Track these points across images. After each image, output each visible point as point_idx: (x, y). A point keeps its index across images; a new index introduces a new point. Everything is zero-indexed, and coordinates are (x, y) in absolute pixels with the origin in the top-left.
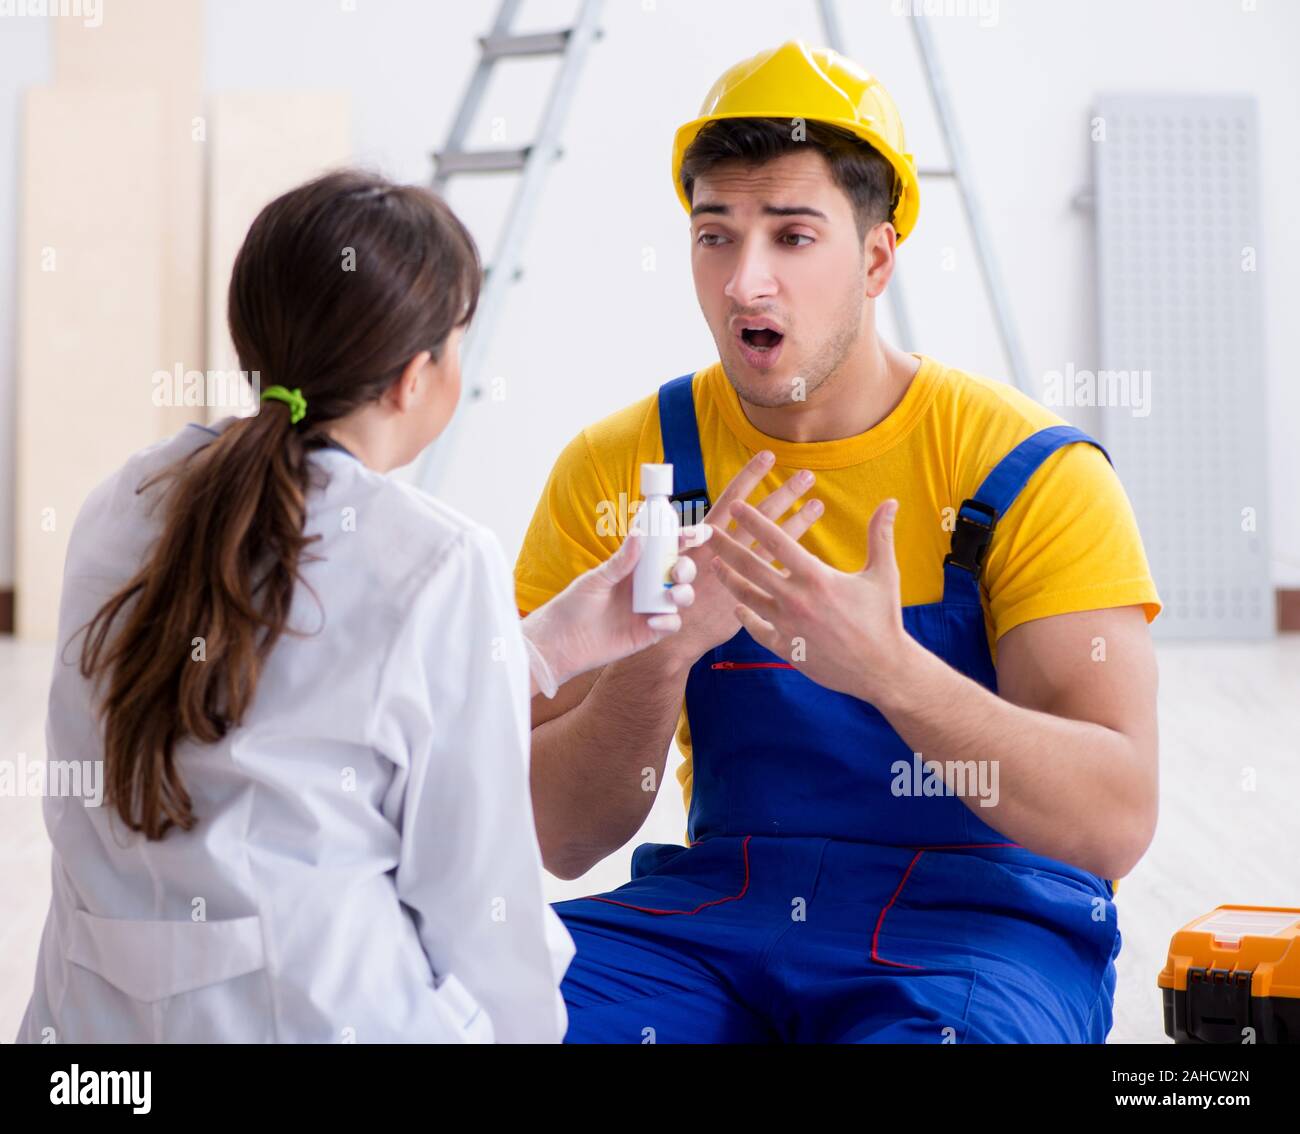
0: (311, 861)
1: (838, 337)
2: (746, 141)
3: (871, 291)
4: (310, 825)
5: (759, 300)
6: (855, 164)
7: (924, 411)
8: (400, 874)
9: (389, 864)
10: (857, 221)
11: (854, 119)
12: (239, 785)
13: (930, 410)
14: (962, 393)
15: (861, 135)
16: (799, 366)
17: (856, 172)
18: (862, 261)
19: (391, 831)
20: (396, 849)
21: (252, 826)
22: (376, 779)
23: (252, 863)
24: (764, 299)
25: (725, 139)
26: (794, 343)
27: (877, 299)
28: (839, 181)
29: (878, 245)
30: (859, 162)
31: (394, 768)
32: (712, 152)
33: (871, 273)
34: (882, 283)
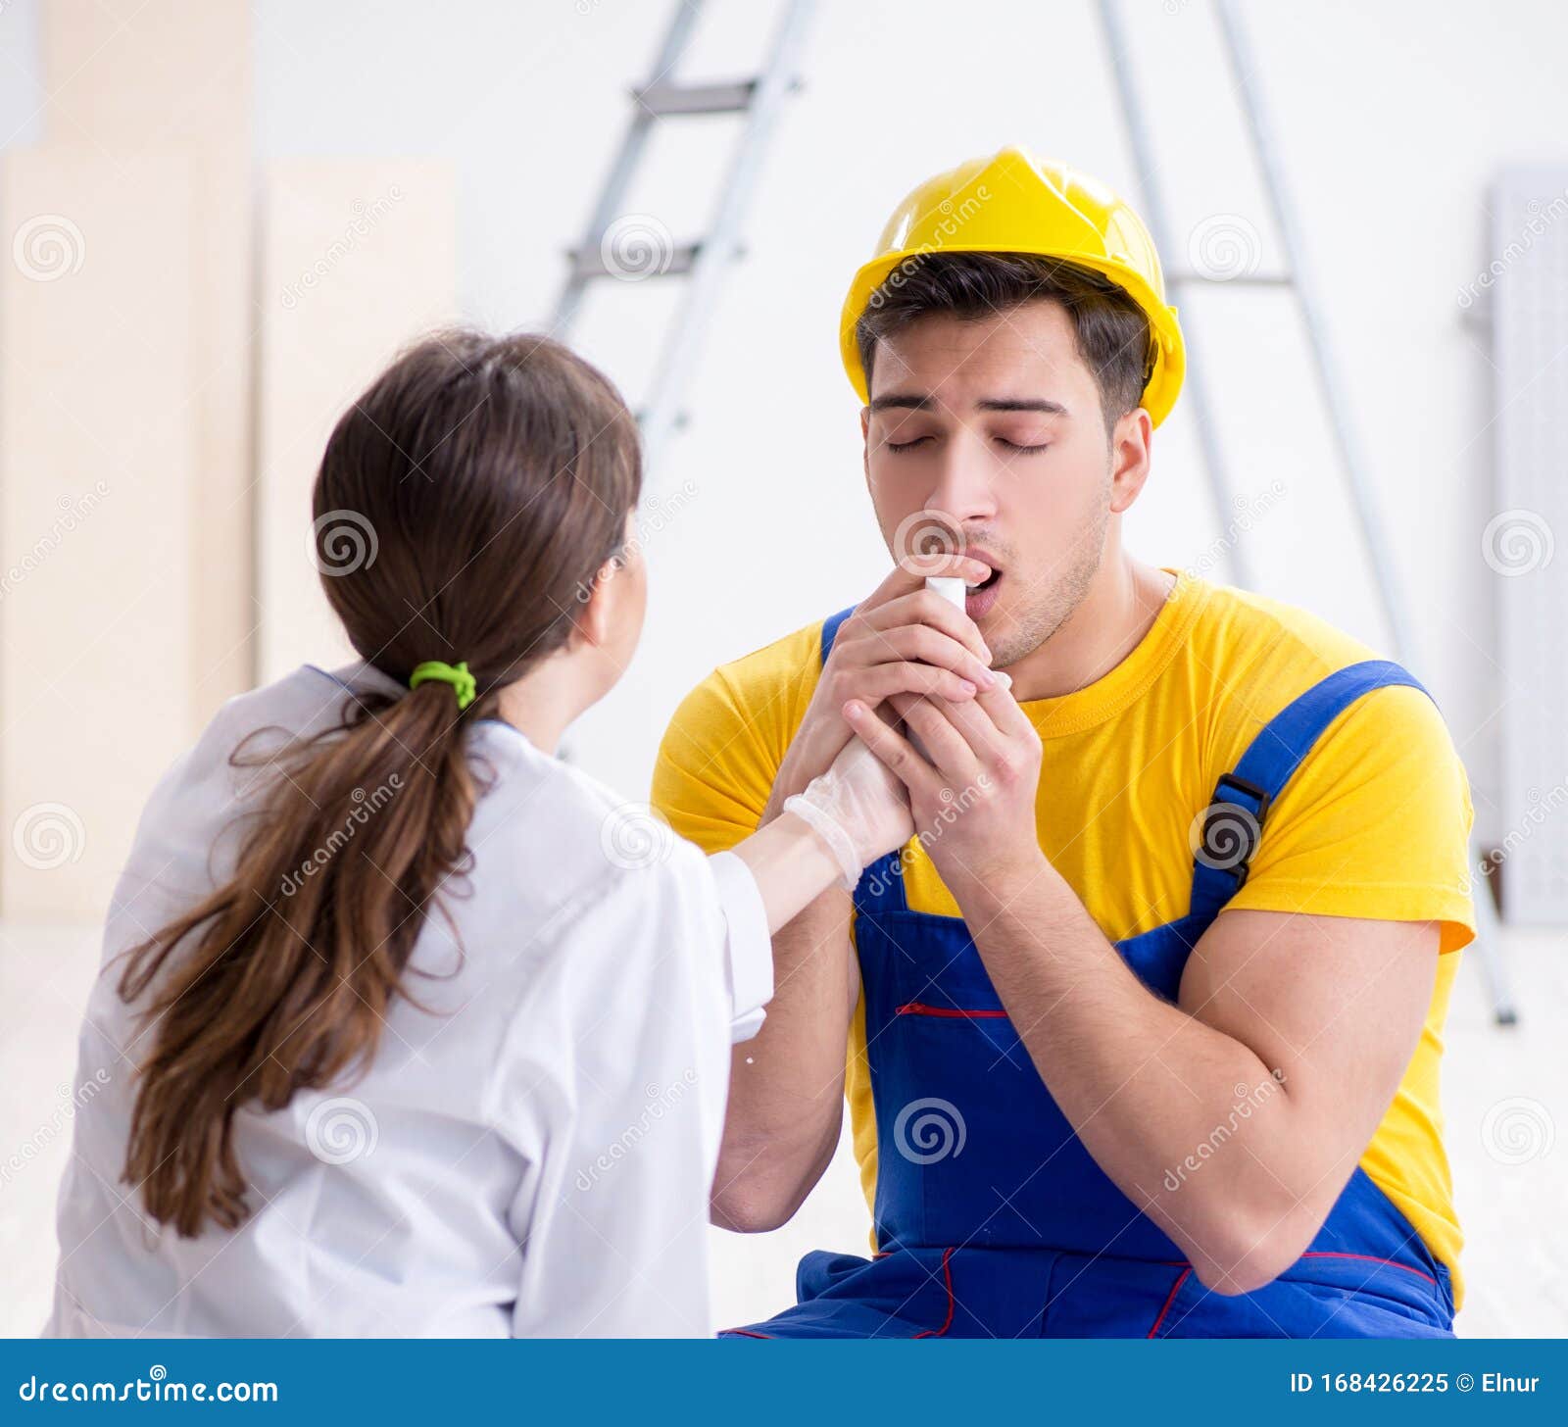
0: (394, 1277)
1: (1076, 570)
2: (960, 285)
3: (1117, 504)
4: (399, 1228)
5: (971, 523)
6: (1106, 322)
7: (1175, 651)
8: (519, 1310)
9: (505, 1295)
10: (1104, 408)
11: (1105, 255)
12: (303, 1162)
13: (1183, 650)
14: (1232, 624)
15: (1114, 278)
16: (1022, 615)
17: (1106, 333)
18: (1110, 462)
19: (510, 1249)
20: (516, 1278)
21: (316, 1222)
22: (498, 1176)
23: (312, 1271)
24: (977, 522)
25: (930, 283)
26: (1016, 583)
27: (1124, 513)
28: (1084, 352)
29: (1130, 439)
30: (1110, 316)
31: (521, 1164)
32: (908, 303)
33: (1118, 477)
34: (1132, 493)
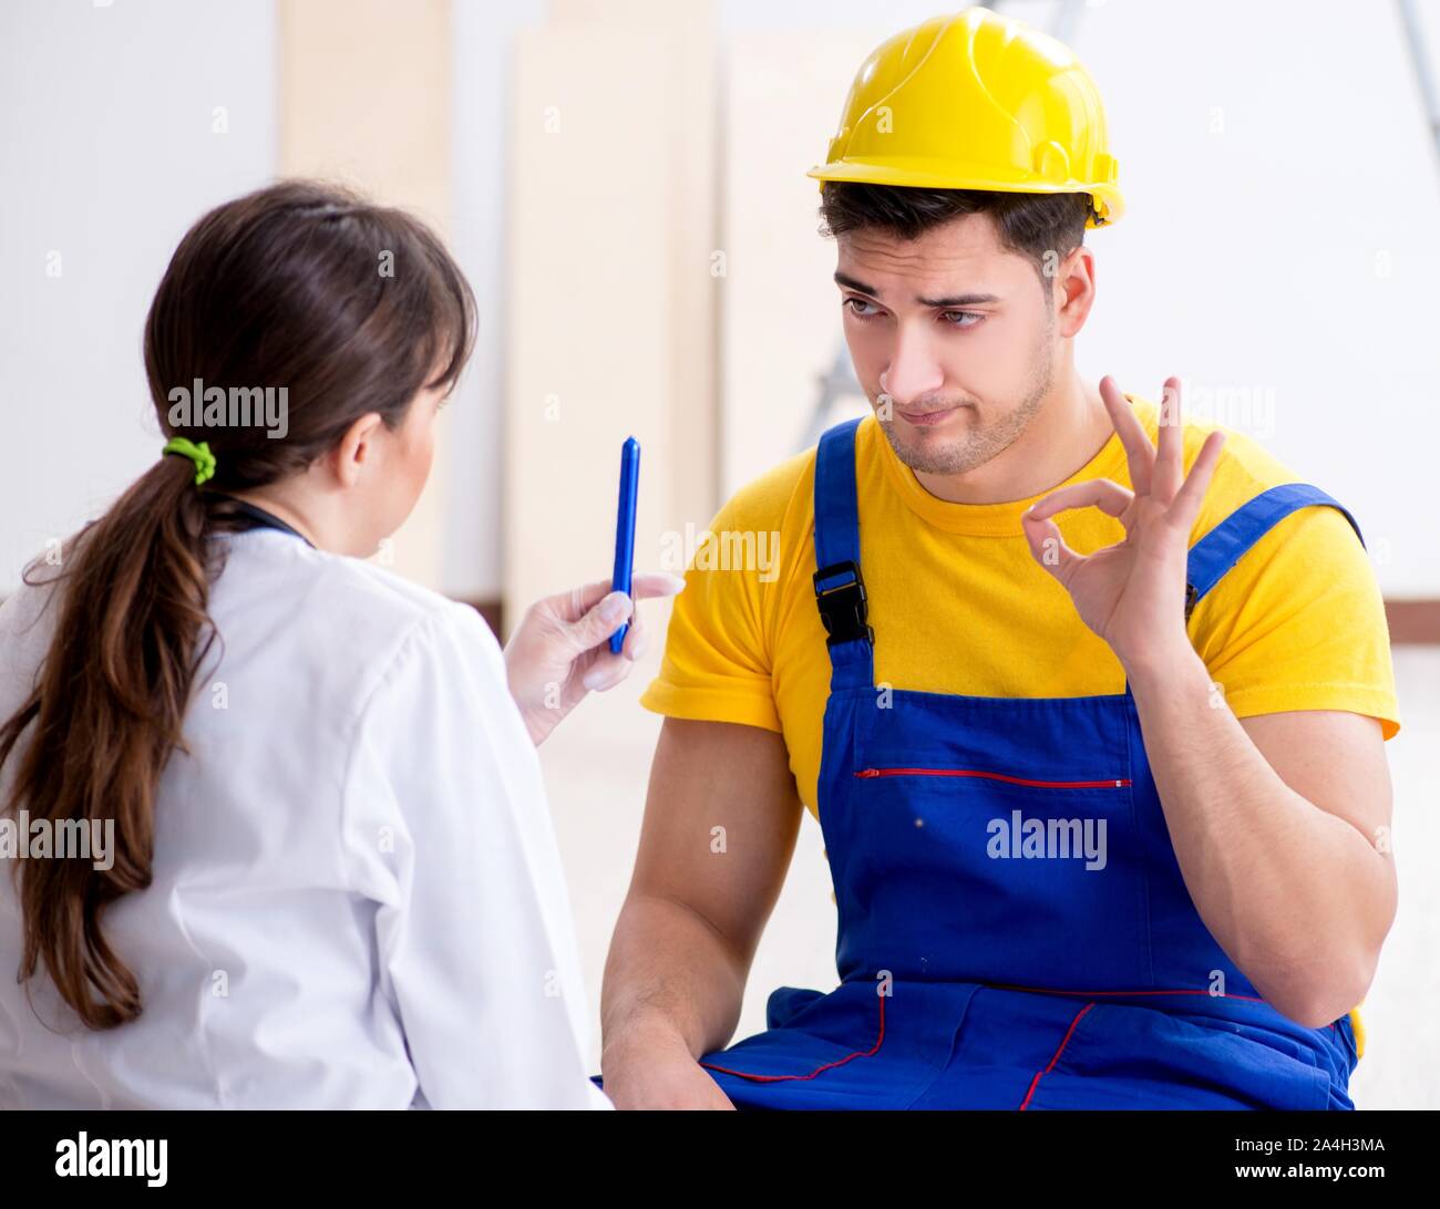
3: (1066, 330)
29: (1073, 274)
33: (1063, 309)
34: (1081, 318)
